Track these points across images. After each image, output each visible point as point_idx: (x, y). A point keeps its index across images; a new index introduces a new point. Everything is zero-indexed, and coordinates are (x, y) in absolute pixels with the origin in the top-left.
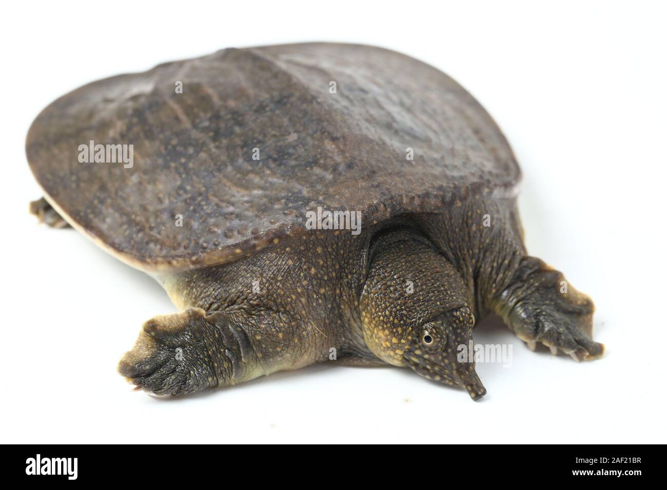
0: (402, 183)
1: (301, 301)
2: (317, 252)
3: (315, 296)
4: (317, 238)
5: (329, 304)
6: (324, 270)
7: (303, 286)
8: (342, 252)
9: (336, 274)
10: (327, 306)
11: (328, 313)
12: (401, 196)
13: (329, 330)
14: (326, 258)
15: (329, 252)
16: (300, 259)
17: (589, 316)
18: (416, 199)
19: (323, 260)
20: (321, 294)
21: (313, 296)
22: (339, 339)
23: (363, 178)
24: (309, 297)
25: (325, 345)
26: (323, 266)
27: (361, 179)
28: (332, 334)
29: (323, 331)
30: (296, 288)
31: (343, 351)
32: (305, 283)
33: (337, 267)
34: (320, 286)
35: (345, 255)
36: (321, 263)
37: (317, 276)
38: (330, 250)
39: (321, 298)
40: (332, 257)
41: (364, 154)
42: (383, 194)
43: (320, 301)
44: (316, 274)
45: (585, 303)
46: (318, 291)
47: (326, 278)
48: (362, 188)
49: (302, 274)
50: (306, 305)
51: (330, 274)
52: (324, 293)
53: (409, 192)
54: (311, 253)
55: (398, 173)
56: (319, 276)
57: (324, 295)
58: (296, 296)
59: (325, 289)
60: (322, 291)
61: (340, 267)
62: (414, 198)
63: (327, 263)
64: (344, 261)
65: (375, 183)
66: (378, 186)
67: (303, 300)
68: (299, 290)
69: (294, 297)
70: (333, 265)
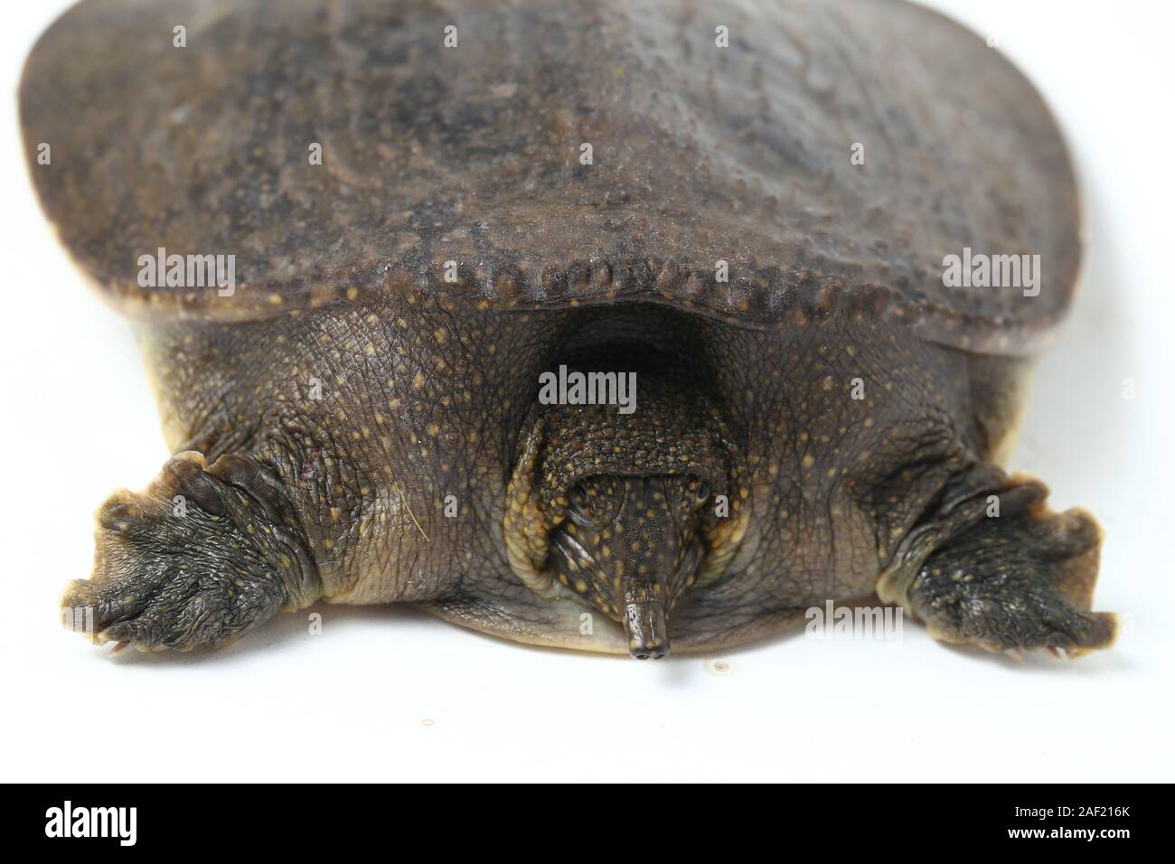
0: (679, 238)
1: (380, 444)
2: (435, 339)
3: (414, 439)
4: (438, 305)
5: (444, 463)
6: (444, 384)
7: (388, 410)
8: (492, 348)
9: (472, 397)
10: (440, 466)
11: (442, 484)
12: (659, 262)
13: (440, 525)
14: (454, 357)
15: (461, 343)
16: (392, 347)
17: (1091, 554)
18: (693, 278)
19: (445, 361)
20: (428, 437)
21: (409, 438)
22: (460, 554)
23: (595, 205)
24: (400, 440)
25: (422, 558)
26: (442, 374)
27: (592, 208)
28: (445, 538)
29: (422, 525)
30: (373, 413)
31: (463, 587)
32: (394, 403)
33: (478, 381)
34: (429, 418)
35: (499, 358)
36: (441, 365)
37: (427, 395)
38: (464, 339)
39: (427, 446)
40: (468, 356)
41: (626, 158)
42: (623, 249)
43: (424, 453)
44: (424, 389)
45: (1077, 525)
46: (423, 428)
47: (446, 403)
48: (584, 224)
49: (391, 383)
50: (392, 455)
51: (457, 396)
52: (437, 435)
53: (686, 260)
54: (421, 339)
55: (683, 215)
56: (432, 394)
57: (436, 440)
58: (371, 430)
59: (440, 427)
60: (433, 430)
61: (485, 382)
62: (688, 275)
63: (453, 369)
64: (497, 370)
65: (616, 222)
66: (617, 229)
67: (386, 442)
68: (380, 419)
69: (366, 431)
70: (468, 376)
